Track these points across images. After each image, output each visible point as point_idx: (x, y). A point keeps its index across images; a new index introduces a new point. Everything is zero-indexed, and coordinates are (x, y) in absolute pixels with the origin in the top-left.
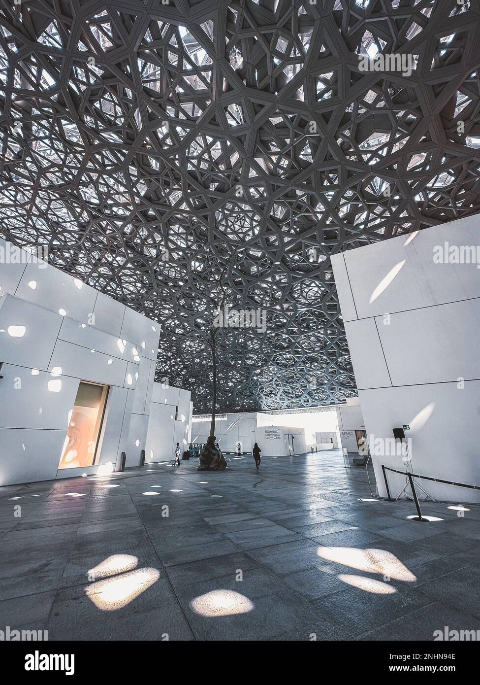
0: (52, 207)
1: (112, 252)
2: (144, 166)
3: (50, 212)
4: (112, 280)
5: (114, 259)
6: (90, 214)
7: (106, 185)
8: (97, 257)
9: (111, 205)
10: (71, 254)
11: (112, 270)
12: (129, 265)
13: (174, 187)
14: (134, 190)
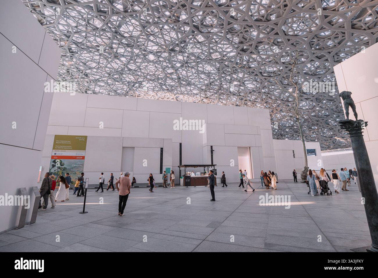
0: (204, 68)
1: (235, 73)
2: (233, 31)
3: (204, 70)
4: (240, 86)
5: (238, 76)
6: (219, 63)
7: (220, 48)
8: (229, 79)
9: (226, 55)
10: (218, 82)
11: (239, 81)
12: (246, 76)
13: (251, 30)
14: (233, 43)
